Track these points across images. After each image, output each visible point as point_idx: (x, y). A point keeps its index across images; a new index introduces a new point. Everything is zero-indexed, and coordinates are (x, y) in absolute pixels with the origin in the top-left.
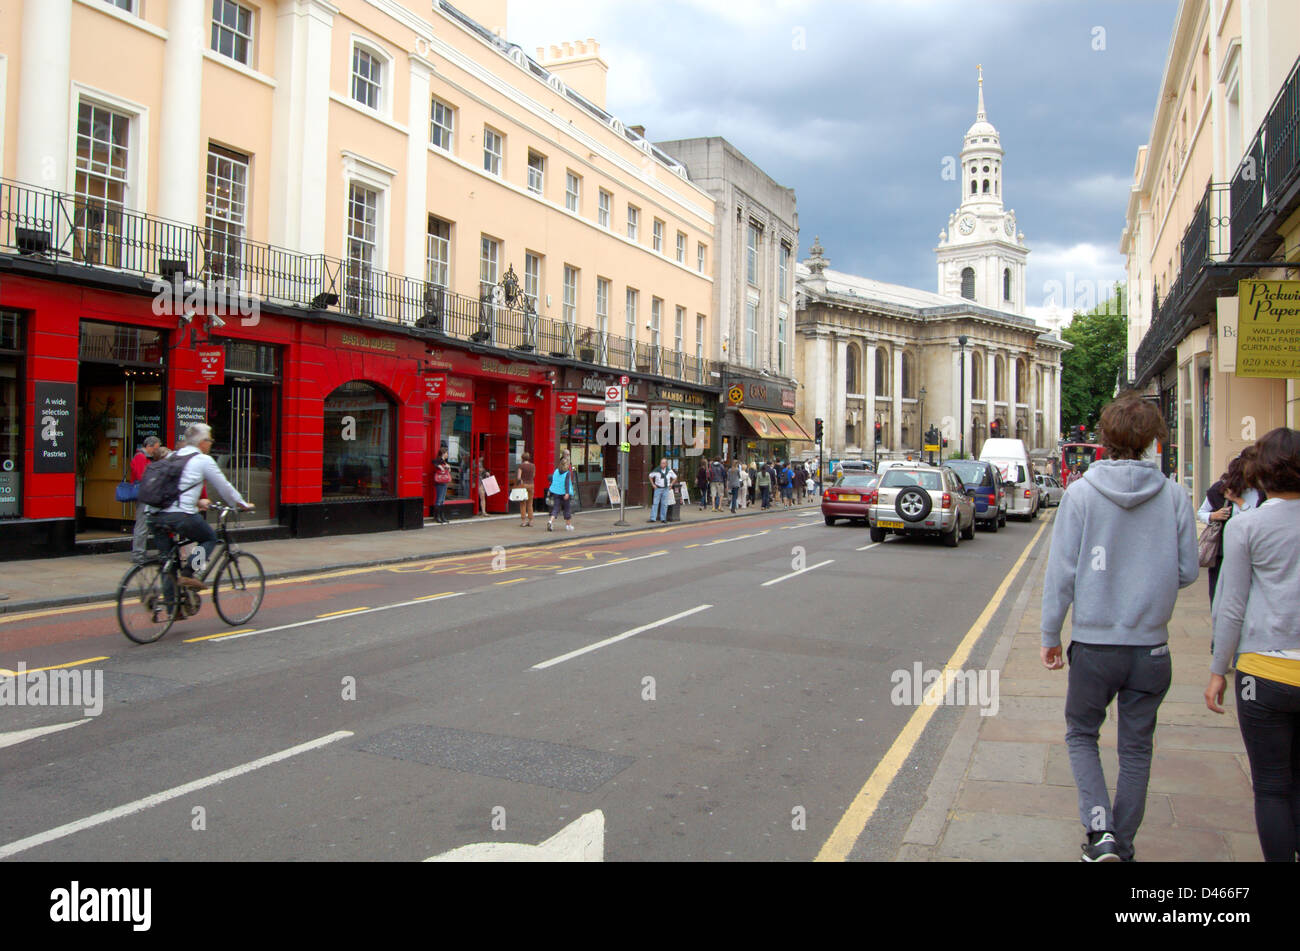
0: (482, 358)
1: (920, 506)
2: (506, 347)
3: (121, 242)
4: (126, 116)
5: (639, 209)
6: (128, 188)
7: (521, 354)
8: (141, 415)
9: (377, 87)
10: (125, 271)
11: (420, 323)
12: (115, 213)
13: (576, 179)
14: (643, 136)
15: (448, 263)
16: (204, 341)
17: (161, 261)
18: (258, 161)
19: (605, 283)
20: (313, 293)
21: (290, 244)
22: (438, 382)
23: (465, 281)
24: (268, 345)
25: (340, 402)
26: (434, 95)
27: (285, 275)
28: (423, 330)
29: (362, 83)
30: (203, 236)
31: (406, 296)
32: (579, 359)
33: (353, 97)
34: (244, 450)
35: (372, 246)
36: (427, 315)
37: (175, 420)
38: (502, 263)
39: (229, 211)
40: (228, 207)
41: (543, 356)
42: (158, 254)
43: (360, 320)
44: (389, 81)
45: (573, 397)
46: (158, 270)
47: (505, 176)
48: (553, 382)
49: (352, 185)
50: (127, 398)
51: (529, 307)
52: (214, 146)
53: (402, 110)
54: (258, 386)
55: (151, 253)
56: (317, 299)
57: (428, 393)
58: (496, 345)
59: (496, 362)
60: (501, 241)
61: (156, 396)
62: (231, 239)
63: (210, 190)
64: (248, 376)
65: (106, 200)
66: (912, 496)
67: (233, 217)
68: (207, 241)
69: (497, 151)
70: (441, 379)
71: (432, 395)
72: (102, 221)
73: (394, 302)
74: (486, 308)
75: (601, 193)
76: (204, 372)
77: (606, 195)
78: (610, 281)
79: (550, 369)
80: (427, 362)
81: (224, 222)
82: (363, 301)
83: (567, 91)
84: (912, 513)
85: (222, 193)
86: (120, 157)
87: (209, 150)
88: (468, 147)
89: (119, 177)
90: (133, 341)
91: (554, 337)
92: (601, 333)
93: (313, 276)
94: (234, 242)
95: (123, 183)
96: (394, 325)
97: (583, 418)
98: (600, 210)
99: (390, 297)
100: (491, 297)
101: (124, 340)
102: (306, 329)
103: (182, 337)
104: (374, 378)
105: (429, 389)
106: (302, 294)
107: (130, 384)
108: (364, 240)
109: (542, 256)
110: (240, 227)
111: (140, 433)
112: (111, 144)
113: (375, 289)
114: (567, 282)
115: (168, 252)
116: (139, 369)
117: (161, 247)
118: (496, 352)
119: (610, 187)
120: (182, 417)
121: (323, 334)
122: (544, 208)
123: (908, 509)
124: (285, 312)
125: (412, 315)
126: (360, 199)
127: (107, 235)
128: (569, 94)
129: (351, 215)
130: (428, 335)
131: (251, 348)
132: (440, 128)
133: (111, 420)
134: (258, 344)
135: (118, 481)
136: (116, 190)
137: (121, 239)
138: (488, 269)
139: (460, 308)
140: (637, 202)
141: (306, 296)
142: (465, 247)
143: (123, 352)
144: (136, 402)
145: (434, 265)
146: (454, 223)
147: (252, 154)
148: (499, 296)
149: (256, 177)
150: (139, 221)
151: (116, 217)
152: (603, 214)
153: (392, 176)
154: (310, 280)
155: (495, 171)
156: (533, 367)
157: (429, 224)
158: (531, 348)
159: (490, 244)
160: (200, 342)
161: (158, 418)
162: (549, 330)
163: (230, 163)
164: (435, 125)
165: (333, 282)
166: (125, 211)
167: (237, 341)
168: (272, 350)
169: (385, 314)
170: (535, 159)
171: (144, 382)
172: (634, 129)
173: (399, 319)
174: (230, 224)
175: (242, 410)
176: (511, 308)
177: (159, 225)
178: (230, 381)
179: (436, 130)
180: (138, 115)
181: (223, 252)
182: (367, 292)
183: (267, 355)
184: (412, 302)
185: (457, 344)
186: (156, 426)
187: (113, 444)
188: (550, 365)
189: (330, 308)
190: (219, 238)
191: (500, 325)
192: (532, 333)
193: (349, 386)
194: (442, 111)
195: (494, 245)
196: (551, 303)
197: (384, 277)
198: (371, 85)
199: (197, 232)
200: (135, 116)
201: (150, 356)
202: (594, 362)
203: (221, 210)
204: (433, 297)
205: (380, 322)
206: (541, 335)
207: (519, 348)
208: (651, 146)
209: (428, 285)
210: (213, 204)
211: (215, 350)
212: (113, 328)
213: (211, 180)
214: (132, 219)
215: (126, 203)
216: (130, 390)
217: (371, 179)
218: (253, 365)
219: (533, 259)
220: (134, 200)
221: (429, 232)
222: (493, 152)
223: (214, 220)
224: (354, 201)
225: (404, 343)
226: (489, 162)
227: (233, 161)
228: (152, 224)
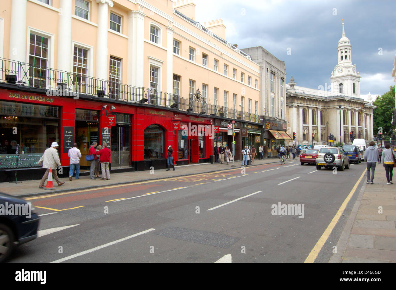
0: (190, 116)
1: (331, 159)
2: (197, 113)
3: (86, 86)
4: (86, 49)
5: (236, 70)
6: (88, 70)
7: (202, 115)
8: (92, 136)
9: (157, 37)
10: (87, 94)
11: (172, 107)
12: (84, 77)
13: (217, 61)
14: (237, 47)
15: (180, 88)
16: (110, 114)
17: (97, 91)
18: (124, 61)
19: (227, 93)
20: (140, 98)
21: (133, 84)
22: (177, 124)
23: (185, 94)
24: (127, 114)
25: (148, 131)
26: (174, 38)
27: (129, 93)
28: (173, 109)
29: (153, 36)
30: (109, 83)
31: (167, 98)
32: (219, 116)
33: (151, 40)
34: (121, 146)
35: (157, 84)
36: (174, 104)
37: (102, 137)
38: (195, 89)
39: (116, 76)
40: (115, 74)
41: (208, 115)
42: (96, 89)
43: (154, 106)
44: (161, 35)
45: (218, 127)
46: (96, 94)
47: (196, 62)
48: (212, 123)
49: (151, 66)
50: (88, 131)
51: (204, 101)
52: (111, 57)
53: (165, 43)
54: (125, 127)
55: (94, 88)
56: (142, 100)
57: (175, 127)
58: (194, 112)
59: (194, 118)
60: (195, 81)
61: (96, 130)
62: (117, 84)
63: (110, 70)
64: (122, 124)
65: (82, 74)
66: (329, 156)
67: (117, 77)
68: (110, 85)
69: (193, 54)
70: (178, 123)
71: (176, 128)
72: (81, 80)
73: (164, 100)
74: (191, 101)
75: (225, 65)
76: (110, 123)
77: (226, 66)
78: (228, 92)
79: (210, 119)
80: (174, 118)
81: (115, 79)
82: (155, 101)
83: (214, 35)
84: (329, 161)
85: (114, 70)
86: (85, 61)
87: (110, 58)
88: (184, 53)
89: (85, 67)
90: (89, 114)
91: (212, 109)
92: (226, 108)
93: (140, 94)
94: (118, 84)
95: (86, 69)
96: (164, 107)
97: (221, 134)
98: (225, 70)
99: (163, 99)
100: (192, 98)
101: (87, 114)
102: (138, 109)
103: (103, 113)
104: (159, 123)
105: (175, 126)
106: (137, 99)
107: (89, 127)
108: (155, 82)
109: (207, 85)
110: (119, 80)
111: (92, 141)
112: (83, 58)
113: (158, 97)
114: (215, 93)
115: (99, 88)
116: (92, 122)
117: (97, 87)
118: (194, 115)
119: (227, 63)
120: (104, 136)
121: (143, 110)
122: (207, 71)
123: (327, 160)
124: (132, 104)
125: (169, 104)
126: (153, 70)
127: (82, 84)
128: (214, 36)
129: (151, 75)
130: (174, 110)
131: (123, 115)
132: (176, 48)
133: (84, 137)
134: (125, 114)
135: (86, 155)
136: (84, 71)
137: (86, 85)
138: (191, 90)
139: (183, 102)
140: (236, 67)
141: (138, 99)
142: (184, 83)
143: (87, 118)
144: (91, 132)
145: (175, 89)
146: (181, 76)
147: (122, 59)
148: (195, 98)
149: (123, 65)
150: (91, 79)
151: (84, 78)
152: (225, 71)
153: (162, 63)
154: (139, 95)
155: (193, 60)
156: (205, 119)
157: (174, 77)
158: (205, 113)
159: (192, 82)
160: (109, 114)
161: (97, 136)
162: (210, 107)
163: (116, 61)
164: (175, 47)
165: (146, 95)
166: (87, 77)
167: (119, 113)
168: (129, 116)
169: (161, 104)
170: (205, 56)
171: (93, 126)
172: (234, 45)
173: (166, 105)
174: (116, 79)
175: (121, 133)
176: (198, 101)
177: (96, 80)
178: (117, 125)
179: (175, 49)
180: (90, 49)
181: (115, 88)
182: (156, 98)
183: (127, 118)
184: (169, 100)
185: (183, 112)
186: (96, 139)
187: (84, 144)
188: (211, 118)
189: (145, 103)
190: (113, 83)
191: (195, 106)
192: (205, 109)
193: (151, 126)
194: (177, 43)
195: (193, 82)
196: (210, 99)
197: (161, 93)
198: (156, 37)
199: (107, 82)
200: (89, 49)
201: (95, 118)
202: (224, 117)
203: (114, 75)
204: (175, 99)
205: (160, 107)
206: (208, 109)
207: (201, 113)
208: (239, 50)
209: (174, 95)
210: (111, 74)
211: (113, 116)
212: (84, 110)
213: (111, 67)
214: (89, 79)
215: (87, 75)
216: (89, 128)
217: (156, 64)
218: (123, 120)
219: (205, 86)
220: (89, 74)
221: (174, 79)
222: (192, 54)
223: (112, 78)
224: (152, 71)
225: (167, 112)
226: (191, 57)
227: (117, 61)
228: (95, 80)
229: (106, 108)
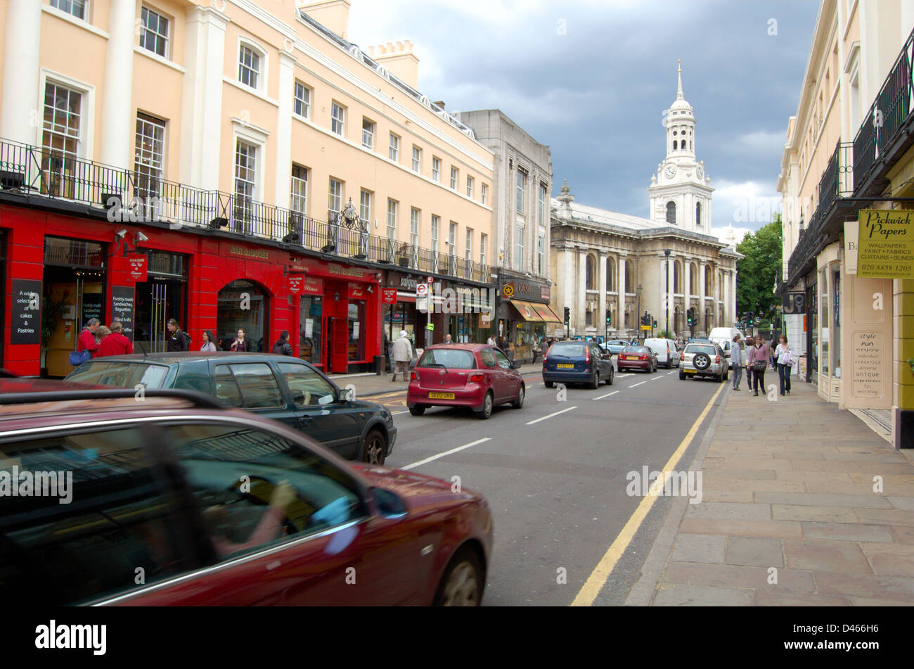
0: (330, 264)
1: (705, 362)
2: (347, 256)
3: (75, 181)
4: (78, 92)
5: (441, 160)
6: (80, 143)
7: (358, 261)
8: (87, 303)
9: (256, 74)
10: (77, 201)
11: (286, 239)
12: (71, 160)
13: (396, 139)
14: (443, 108)
15: (306, 197)
16: (134, 251)
17: (103, 194)
18: (172, 125)
19: (416, 212)
20: (210, 217)
21: (194, 183)
22: (298, 281)
23: (317, 210)
24: (178, 254)
25: (230, 295)
26: (296, 79)
27: (190, 205)
28: (288, 244)
29: (246, 70)
30: (133, 177)
31: (276, 220)
32: (398, 265)
33: (240, 80)
34: (160, 329)
35: (252, 185)
36: (291, 233)
37: (112, 307)
38: (344, 199)
39: (151, 160)
40: (150, 157)
41: (372, 263)
42: (101, 189)
43: (243, 236)
44: (264, 69)
45: (394, 291)
46: (100, 201)
47: (346, 136)
48: (380, 281)
49: (238, 142)
50: (77, 292)
51: (363, 228)
52: (141, 114)
53: (274, 89)
54: (171, 283)
55: (96, 188)
56: (213, 222)
57: (291, 289)
58: (340, 255)
59: (339, 267)
60: (343, 182)
61: (98, 290)
62: (152, 179)
63: (138, 144)
64: (164, 276)
65: (64, 151)
66: (701, 358)
67: (154, 164)
68: (136, 181)
69: (341, 118)
70: (301, 279)
71: (294, 290)
72: (62, 166)
73: (267, 224)
74: (332, 229)
75: (414, 148)
76: (133, 273)
77: (417, 150)
78: (420, 210)
79: (377, 271)
80: (290, 266)
81: (148, 167)
82: (246, 223)
83: (390, 77)
84: (701, 366)
85: (146, 147)
86: (74, 121)
87: (138, 116)
88: (320, 115)
89: (73, 135)
90: (83, 251)
91: (381, 249)
92: (413, 246)
93: (210, 206)
94: (155, 181)
95: (77, 140)
96: (267, 240)
97: (401, 306)
98: (413, 160)
99: (265, 221)
100: (336, 221)
101: (76, 251)
102: (205, 244)
103: (117, 249)
104: (254, 277)
105: (292, 286)
106: (203, 218)
107: (80, 282)
108: (247, 181)
109: (372, 192)
110: (159, 171)
111: (87, 316)
112: (68, 112)
113: (254, 215)
114: (389, 211)
115: (108, 188)
116: (87, 271)
117: (107, 186)
118: (339, 260)
119: (420, 144)
120: (117, 304)
121: (217, 246)
122: (373, 159)
123: (699, 364)
124: (190, 231)
125: (280, 234)
126: (244, 151)
127: (65, 177)
128: (392, 79)
129: (237, 163)
130: (291, 248)
131: (166, 256)
132: (300, 102)
133: (67, 307)
134: (171, 253)
135: (70, 350)
136: (72, 144)
137: (74, 179)
138: (334, 201)
139: (314, 229)
140: (440, 155)
141: (206, 219)
142: (318, 186)
143: (75, 259)
144: (84, 294)
145: (296, 199)
146: (310, 169)
147: (168, 120)
148: (341, 221)
149: (171, 136)
150: (87, 166)
151: (71, 163)
152: (415, 163)
153: (266, 135)
154: (208, 208)
155: (339, 132)
156: (365, 270)
157: (293, 169)
158: (364, 257)
159: (336, 184)
160: (131, 252)
161: (99, 305)
162: (377, 244)
163: (152, 125)
164: (297, 100)
165: (224, 210)
166: (78, 159)
167: (156, 251)
168: (181, 257)
169: (261, 232)
170: (368, 124)
171: (90, 280)
172: (437, 103)
173: (271, 236)
174: (152, 169)
175: (159, 299)
176: (350, 229)
177: (101, 169)
178: (151, 280)
179: (298, 103)
180: (87, 91)
181: (147, 188)
182: (249, 217)
183: (178, 263)
184: (280, 224)
185: (313, 254)
186: (98, 311)
187: (67, 324)
188: (378, 269)
189: (223, 228)
190: (144, 178)
191: (343, 241)
192: (365, 246)
193: (236, 283)
194: (302, 90)
195: (338, 184)
196: (378, 227)
197: (261, 207)
198: (252, 72)
199: (129, 174)
200: (85, 92)
201: (95, 262)
202: (409, 267)
203: (146, 159)
204: (295, 221)
205: (258, 238)
206: (372, 247)
207: (356, 257)
208: (449, 116)
209: (292, 212)
210: (140, 155)
211: (140, 258)
212: (69, 241)
213: (138, 138)
214: (83, 165)
215: (79, 154)
216: (80, 285)
217: (251, 138)
218: (168, 268)
219: (366, 194)
220: (84, 151)
221: (293, 175)
222: (338, 119)
223: (141, 166)
224: (240, 154)
225: (274, 253)
226: (335, 126)
227: (154, 125)
228: (97, 168)
229: (123, 236)
